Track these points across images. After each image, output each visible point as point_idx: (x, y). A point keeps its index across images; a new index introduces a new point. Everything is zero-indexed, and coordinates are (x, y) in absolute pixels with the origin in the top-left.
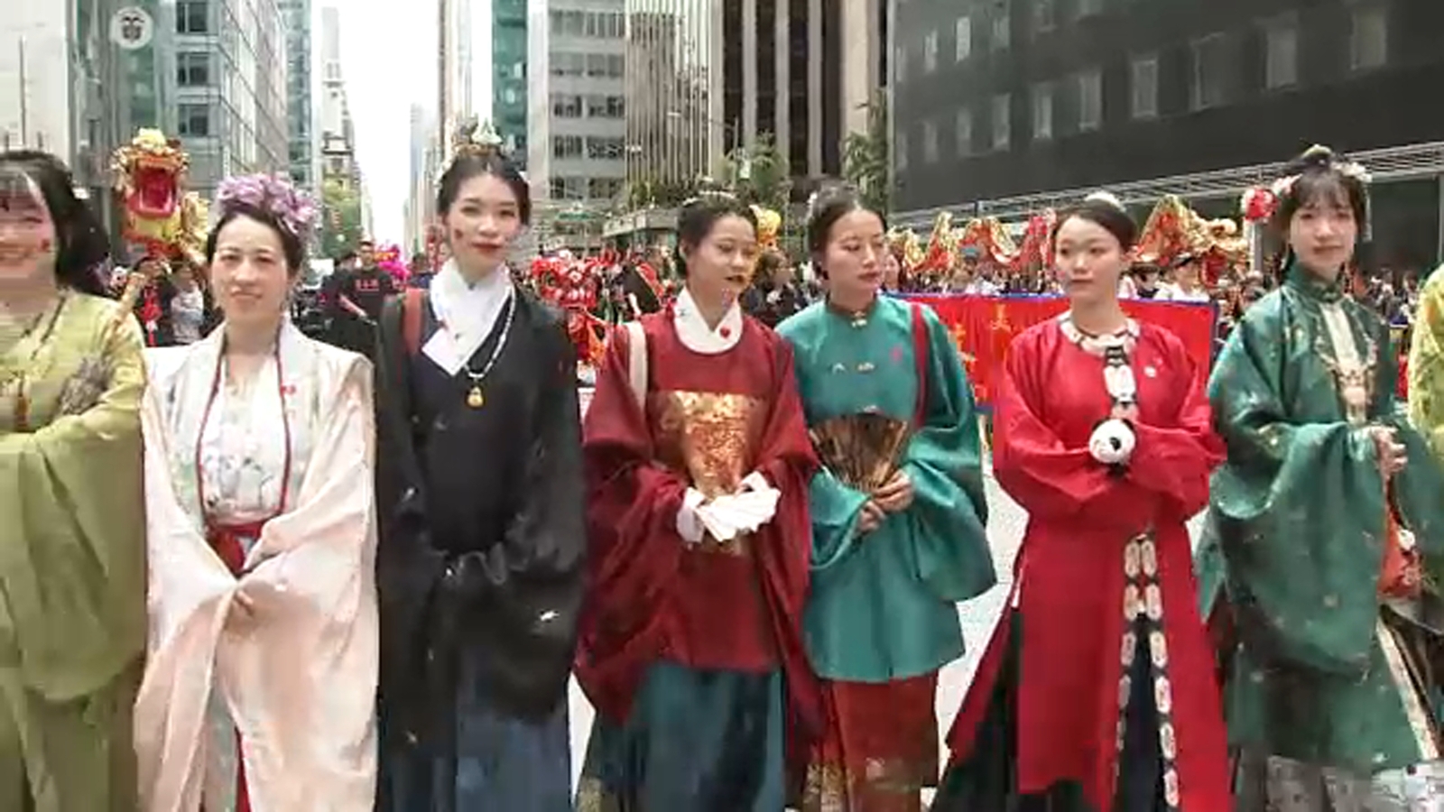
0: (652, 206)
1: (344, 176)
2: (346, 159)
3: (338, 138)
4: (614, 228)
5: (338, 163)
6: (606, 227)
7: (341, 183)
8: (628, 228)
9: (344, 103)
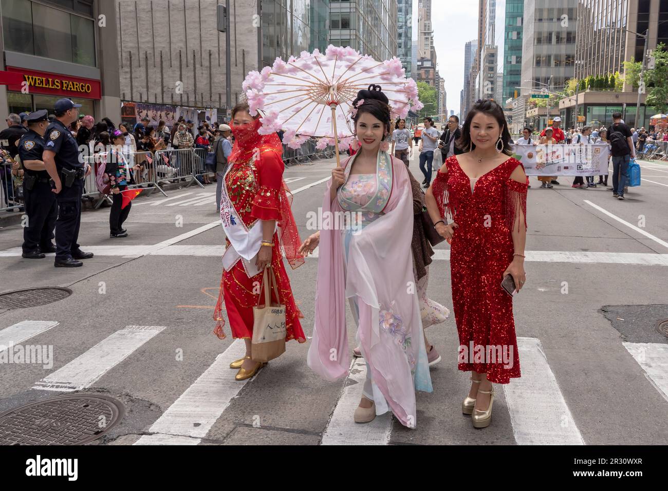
0: (588, 91)
1: (431, 79)
2: (431, 71)
3: (428, 60)
4: (565, 103)
5: (427, 72)
6: (561, 102)
7: (428, 82)
8: (573, 103)
9: (432, 43)
